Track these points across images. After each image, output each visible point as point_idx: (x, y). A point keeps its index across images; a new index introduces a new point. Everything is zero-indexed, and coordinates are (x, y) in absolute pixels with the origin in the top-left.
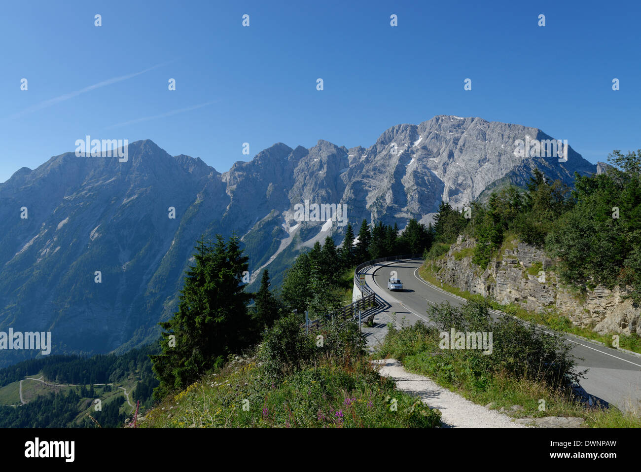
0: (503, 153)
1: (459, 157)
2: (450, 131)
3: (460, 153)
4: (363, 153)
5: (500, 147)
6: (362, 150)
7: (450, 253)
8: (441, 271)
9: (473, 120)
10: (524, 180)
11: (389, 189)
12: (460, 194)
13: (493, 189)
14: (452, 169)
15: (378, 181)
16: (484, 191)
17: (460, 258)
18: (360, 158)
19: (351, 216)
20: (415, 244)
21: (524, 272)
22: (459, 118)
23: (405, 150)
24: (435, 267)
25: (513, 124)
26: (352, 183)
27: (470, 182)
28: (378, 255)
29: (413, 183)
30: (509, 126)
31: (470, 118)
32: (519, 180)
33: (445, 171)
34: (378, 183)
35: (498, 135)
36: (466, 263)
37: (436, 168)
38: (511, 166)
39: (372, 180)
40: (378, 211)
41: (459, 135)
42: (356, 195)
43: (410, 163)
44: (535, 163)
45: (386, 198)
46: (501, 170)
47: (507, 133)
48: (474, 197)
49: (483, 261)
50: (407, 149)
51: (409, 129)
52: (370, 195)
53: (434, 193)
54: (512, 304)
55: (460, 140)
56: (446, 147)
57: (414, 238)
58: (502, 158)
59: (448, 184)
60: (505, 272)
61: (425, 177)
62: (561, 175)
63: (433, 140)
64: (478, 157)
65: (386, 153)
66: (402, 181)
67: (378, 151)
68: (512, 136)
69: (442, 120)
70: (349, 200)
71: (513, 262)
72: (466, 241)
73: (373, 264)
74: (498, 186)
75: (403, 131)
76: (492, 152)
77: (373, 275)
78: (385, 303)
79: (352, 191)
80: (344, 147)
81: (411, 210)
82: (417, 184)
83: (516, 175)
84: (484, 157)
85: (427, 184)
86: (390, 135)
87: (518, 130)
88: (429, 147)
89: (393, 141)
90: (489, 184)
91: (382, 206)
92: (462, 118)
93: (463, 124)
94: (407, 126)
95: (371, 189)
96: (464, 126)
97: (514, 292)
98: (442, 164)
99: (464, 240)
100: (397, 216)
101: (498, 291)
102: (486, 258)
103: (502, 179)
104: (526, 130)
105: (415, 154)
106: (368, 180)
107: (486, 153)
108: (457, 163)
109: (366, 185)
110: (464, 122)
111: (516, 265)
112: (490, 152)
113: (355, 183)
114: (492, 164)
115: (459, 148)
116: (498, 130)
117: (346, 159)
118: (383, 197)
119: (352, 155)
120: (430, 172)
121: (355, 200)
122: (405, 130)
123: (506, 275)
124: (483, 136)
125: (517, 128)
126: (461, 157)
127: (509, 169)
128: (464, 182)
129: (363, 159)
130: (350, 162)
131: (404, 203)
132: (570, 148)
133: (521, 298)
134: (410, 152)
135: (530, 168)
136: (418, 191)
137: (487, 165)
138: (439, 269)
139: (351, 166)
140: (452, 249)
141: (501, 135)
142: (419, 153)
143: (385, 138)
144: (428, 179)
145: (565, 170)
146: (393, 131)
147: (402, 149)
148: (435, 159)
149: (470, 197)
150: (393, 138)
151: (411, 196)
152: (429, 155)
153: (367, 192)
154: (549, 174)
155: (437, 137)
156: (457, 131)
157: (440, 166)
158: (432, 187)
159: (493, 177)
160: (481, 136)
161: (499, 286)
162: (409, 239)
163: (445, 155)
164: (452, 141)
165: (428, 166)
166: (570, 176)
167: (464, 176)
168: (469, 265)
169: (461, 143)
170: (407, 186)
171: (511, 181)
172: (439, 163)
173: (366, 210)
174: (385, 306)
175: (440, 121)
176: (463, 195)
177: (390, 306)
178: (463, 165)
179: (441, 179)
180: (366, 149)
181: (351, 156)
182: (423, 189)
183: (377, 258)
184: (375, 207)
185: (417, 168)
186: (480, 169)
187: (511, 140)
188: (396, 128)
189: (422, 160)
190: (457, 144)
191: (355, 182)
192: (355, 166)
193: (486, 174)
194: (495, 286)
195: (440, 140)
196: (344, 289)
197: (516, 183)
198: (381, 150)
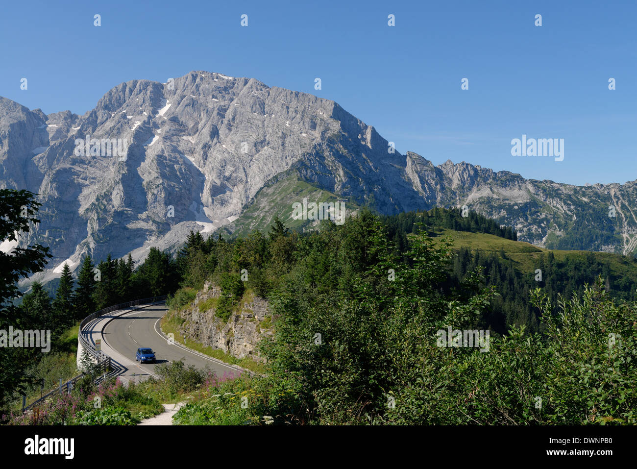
0: (289, 134)
1: (227, 137)
2: (213, 97)
3: (227, 131)
4: (73, 122)
5: (284, 124)
6: (71, 118)
7: (196, 301)
8: (186, 324)
9: (246, 83)
10: (316, 174)
11: (118, 183)
12: (228, 193)
13: (274, 186)
14: (216, 155)
15: (100, 170)
16: (261, 188)
17: (204, 310)
18: (68, 131)
19: (54, 228)
20: (158, 282)
21: (257, 326)
22: (226, 78)
23: (144, 121)
24: (179, 319)
25: (301, 92)
26: (54, 172)
27: (241, 175)
28: (105, 303)
29: (156, 175)
30: (297, 95)
31: (243, 79)
32: (309, 174)
33: (205, 157)
34: (98, 173)
35: (282, 107)
36: (210, 316)
37: (192, 152)
38: (299, 153)
39: (89, 168)
40: (98, 219)
41: (226, 103)
42: (60, 193)
43: (152, 143)
44: (331, 151)
45: (113, 197)
46: (286, 158)
47: (294, 104)
48: (247, 197)
49: (225, 314)
50: (146, 119)
51: (150, 89)
52: (86, 191)
53: (189, 190)
54: (247, 357)
55: (228, 111)
56: (208, 121)
57: (155, 274)
58: (288, 140)
59: (211, 179)
60: (241, 326)
61: (175, 166)
62: (364, 168)
63: (188, 108)
64: (253, 138)
65: (112, 125)
66: (139, 170)
67: (98, 121)
68: (301, 109)
69: (202, 79)
70: (49, 200)
71: (249, 316)
72: (212, 289)
73: (99, 316)
74: (281, 182)
75: (140, 91)
76: (273, 131)
77: (102, 332)
78: (121, 367)
79: (54, 185)
80: (40, 110)
81: (153, 217)
82: (163, 176)
83: (306, 167)
84: (262, 139)
85: (178, 177)
86: (120, 97)
87: (309, 102)
88: (182, 119)
89: (124, 105)
90: (269, 178)
91: (105, 211)
92: (230, 78)
93: (231, 88)
94: (146, 85)
95: (87, 182)
96: (234, 90)
97: (248, 345)
98: (201, 146)
99: (210, 288)
100: (132, 226)
101: (236, 346)
102: (228, 311)
103: (286, 171)
104: (319, 102)
105: (159, 128)
106: (83, 168)
107: (265, 133)
108: (224, 146)
109: (78, 176)
110: (234, 84)
111: (252, 319)
112: (271, 131)
113: (58, 172)
114: (273, 148)
115: (226, 122)
116: (281, 99)
117: (44, 131)
118: (107, 196)
119: (55, 126)
120: (184, 158)
121: (59, 201)
122: (144, 89)
123: (243, 329)
124: (261, 107)
125: (307, 99)
126: (229, 137)
127: (296, 157)
128: (234, 175)
129: (74, 133)
130: (51, 136)
131: (143, 206)
132: (375, 131)
133: (254, 351)
134: (151, 124)
135: (324, 157)
136: (164, 187)
137: (266, 150)
138: (184, 321)
139: (52, 143)
140: (199, 297)
141: (285, 107)
142: (166, 127)
143: (110, 101)
144: (180, 169)
145: (369, 161)
146: (124, 90)
147: (140, 120)
148: (190, 138)
149: (243, 196)
150: (125, 101)
151: (153, 194)
152: (181, 131)
153: (80, 188)
154: (348, 166)
155: (193, 104)
156: (223, 97)
157: (199, 149)
158: (187, 180)
159: (275, 168)
160: (258, 106)
161: (237, 341)
162: (149, 275)
163: (206, 131)
164: (216, 112)
165: (180, 148)
166: (374, 170)
167: (234, 165)
168: (213, 318)
169: (229, 114)
170: (146, 178)
171: (299, 175)
172: (197, 144)
173: (79, 217)
174: (121, 370)
175: (198, 80)
176: (233, 194)
177: (127, 370)
178: (231, 149)
179: (200, 169)
180: (80, 117)
181: (52, 127)
182: (172, 184)
183: (105, 306)
184: (94, 212)
185: (163, 151)
186: (256, 156)
187: (299, 116)
188: (130, 85)
189: (170, 139)
190: (223, 117)
191: (59, 170)
192: (60, 143)
193: (265, 164)
194: (234, 340)
195: (199, 109)
196: (65, 354)
197: (306, 178)
198: (104, 119)
